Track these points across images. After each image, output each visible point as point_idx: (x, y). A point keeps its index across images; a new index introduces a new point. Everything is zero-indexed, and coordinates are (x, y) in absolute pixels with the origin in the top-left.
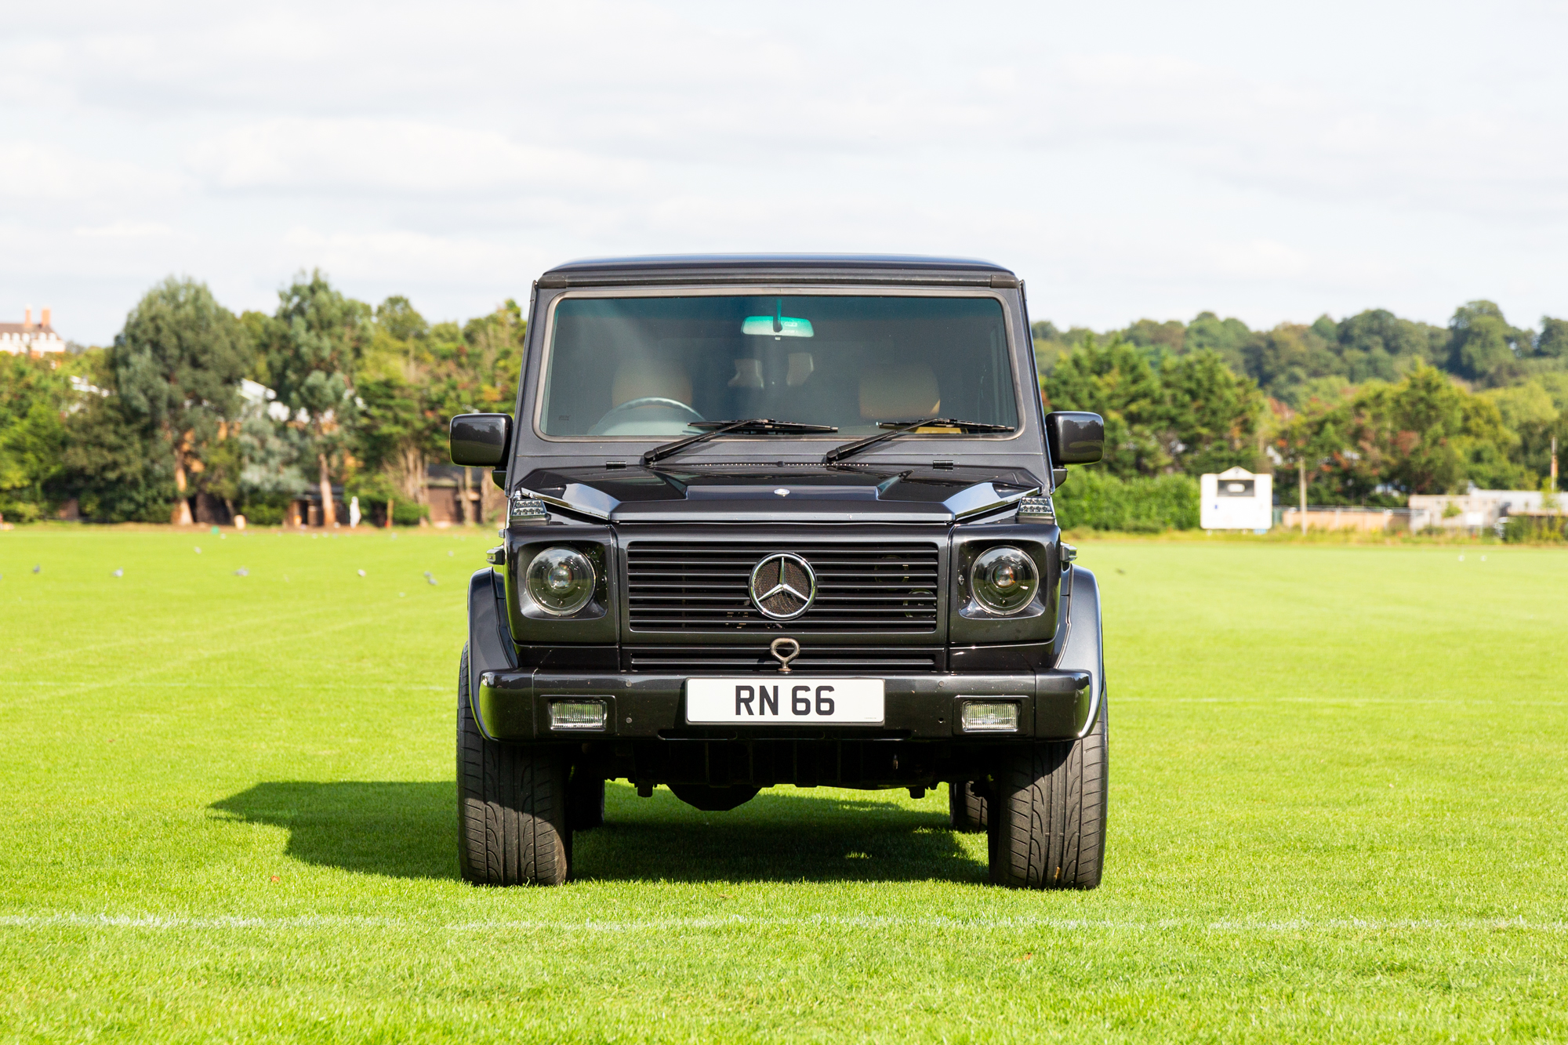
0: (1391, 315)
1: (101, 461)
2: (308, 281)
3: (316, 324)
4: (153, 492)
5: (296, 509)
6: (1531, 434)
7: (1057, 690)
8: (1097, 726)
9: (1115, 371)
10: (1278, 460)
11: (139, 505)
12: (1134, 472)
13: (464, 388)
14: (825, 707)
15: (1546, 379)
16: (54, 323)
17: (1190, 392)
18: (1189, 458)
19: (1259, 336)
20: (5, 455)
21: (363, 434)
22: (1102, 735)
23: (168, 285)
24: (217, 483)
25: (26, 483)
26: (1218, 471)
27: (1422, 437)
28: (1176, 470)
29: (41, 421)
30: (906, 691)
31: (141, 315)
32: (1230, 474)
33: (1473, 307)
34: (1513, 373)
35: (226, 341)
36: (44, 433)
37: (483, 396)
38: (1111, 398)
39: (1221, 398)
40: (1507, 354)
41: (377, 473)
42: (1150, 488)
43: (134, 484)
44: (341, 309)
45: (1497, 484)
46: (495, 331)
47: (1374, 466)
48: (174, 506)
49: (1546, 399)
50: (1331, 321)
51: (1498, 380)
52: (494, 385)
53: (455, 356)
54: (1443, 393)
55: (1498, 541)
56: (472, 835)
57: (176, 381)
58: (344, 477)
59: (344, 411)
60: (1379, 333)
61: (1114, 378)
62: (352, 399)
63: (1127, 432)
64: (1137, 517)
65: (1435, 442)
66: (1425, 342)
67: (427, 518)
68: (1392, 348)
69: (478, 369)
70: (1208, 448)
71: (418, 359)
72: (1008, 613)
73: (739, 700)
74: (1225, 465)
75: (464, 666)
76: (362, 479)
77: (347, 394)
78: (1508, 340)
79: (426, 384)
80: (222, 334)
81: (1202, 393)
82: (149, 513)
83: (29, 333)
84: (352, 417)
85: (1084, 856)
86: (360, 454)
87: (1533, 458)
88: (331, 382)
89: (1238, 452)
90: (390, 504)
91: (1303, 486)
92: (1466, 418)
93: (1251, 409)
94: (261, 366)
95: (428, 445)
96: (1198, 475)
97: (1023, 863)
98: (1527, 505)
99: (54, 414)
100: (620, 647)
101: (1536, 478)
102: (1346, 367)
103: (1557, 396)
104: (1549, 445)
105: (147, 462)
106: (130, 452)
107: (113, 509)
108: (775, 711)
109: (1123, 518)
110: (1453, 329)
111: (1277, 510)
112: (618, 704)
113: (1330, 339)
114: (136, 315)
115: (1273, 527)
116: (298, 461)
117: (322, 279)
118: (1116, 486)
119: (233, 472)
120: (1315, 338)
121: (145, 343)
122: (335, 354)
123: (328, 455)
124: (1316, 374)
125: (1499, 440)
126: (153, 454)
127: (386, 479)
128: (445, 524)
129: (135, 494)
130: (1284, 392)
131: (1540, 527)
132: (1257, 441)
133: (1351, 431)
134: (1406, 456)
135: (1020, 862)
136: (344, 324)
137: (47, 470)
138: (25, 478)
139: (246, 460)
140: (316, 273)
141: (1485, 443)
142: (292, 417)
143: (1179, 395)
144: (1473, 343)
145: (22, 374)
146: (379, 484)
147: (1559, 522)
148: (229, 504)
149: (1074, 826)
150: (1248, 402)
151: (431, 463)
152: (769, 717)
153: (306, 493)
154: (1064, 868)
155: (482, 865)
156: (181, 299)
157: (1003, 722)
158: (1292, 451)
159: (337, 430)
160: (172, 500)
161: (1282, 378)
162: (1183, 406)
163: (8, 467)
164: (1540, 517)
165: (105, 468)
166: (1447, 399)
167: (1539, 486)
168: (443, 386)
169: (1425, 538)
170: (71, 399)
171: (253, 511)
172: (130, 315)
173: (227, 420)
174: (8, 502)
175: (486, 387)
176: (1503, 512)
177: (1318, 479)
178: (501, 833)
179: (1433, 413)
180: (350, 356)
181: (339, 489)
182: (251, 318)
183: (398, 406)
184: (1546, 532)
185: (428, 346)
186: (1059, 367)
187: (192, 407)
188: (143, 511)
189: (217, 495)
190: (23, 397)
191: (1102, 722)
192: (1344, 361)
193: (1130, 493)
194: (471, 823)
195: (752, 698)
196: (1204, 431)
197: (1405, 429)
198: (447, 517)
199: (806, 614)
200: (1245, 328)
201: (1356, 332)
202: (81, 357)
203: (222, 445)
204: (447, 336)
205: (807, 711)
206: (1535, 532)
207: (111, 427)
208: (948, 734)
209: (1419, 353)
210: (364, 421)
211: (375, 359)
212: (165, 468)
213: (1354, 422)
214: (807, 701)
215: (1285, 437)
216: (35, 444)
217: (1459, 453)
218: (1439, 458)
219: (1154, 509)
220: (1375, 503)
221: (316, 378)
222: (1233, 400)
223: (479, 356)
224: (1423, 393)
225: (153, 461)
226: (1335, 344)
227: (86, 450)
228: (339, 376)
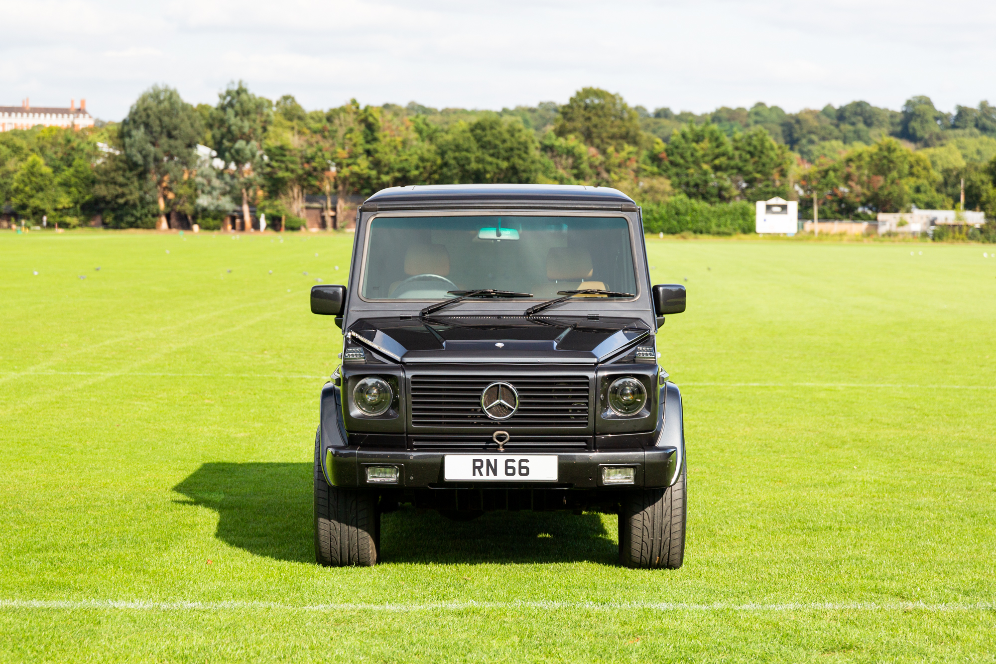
0: (868, 104)
1: (115, 193)
2: (236, 88)
3: (240, 112)
4: (145, 211)
5: (228, 221)
6: (949, 176)
7: (657, 460)
8: (681, 477)
9: (706, 140)
10: (801, 192)
11: (137, 218)
12: (717, 199)
13: (327, 150)
14: (524, 471)
15: (958, 141)
16: (88, 108)
17: (750, 153)
18: (749, 191)
19: (791, 116)
20: (59, 189)
21: (267, 177)
22: (683, 482)
23: (154, 90)
24: (182, 205)
25: (71, 205)
26: (766, 199)
27: (886, 180)
28: (741, 198)
29: (80, 169)
30: (571, 461)
31: (138, 107)
32: (773, 201)
33: (916, 100)
34: (939, 138)
35: (188, 123)
36: (82, 176)
37: (338, 155)
38: (704, 156)
39: (768, 156)
40: (935, 127)
41: (276, 199)
42: (726, 209)
43: (134, 206)
44: (255, 104)
45: (930, 206)
46: (344, 117)
47: (857, 196)
48: (157, 219)
49: (958, 154)
50: (833, 108)
51: (930, 143)
52: (344, 149)
53: (321, 132)
54: (898, 153)
55: (929, 240)
56: (322, 539)
57: (158, 146)
58: (257, 202)
59: (257, 163)
60: (861, 114)
61: (706, 144)
62: (261, 156)
63: (713, 176)
64: (719, 226)
65: (893, 182)
66: (888, 120)
67: (305, 226)
68: (869, 123)
69: (335, 139)
70: (760, 186)
71: (300, 133)
72: (629, 415)
73: (475, 467)
74: (770, 195)
75: (317, 440)
76: (267, 203)
77: (259, 153)
78: (936, 119)
79: (304, 148)
80: (186, 118)
81: (757, 153)
82: (143, 223)
83: (73, 114)
84: (261, 167)
85: (673, 551)
86: (266, 189)
87: (950, 190)
88: (249, 147)
89: (778, 188)
90: (283, 218)
91: (816, 208)
92: (911, 167)
93: (786, 163)
94: (208, 135)
95: (305, 184)
96: (754, 202)
97: (638, 555)
98: (946, 219)
99: (88, 165)
100: (407, 435)
101: (952, 202)
102: (841, 135)
103: (964, 152)
104: (960, 183)
105: (142, 193)
106: (131, 187)
107: (122, 220)
108: (495, 474)
109: (711, 227)
110: (904, 112)
111: (801, 222)
112: (406, 469)
113: (832, 118)
114: (135, 107)
115: (798, 232)
116: (229, 193)
117: (244, 86)
118: (707, 208)
119: (192, 199)
120: (823, 118)
121: (140, 124)
122: (251, 130)
123: (247, 189)
124: (824, 139)
125: (930, 180)
126: (145, 189)
127: (281, 203)
128: (315, 230)
129: (135, 212)
130: (805, 150)
131: (954, 232)
132: (789, 181)
133: (844, 176)
134: (876, 190)
135: (636, 554)
136: (257, 113)
137: (83, 197)
138: (71, 202)
139: (199, 192)
140: (240, 83)
141: (923, 182)
142: (226, 167)
143: (744, 154)
144: (916, 121)
145: (69, 141)
146: (277, 206)
147: (965, 229)
148: (189, 218)
149: (667, 534)
150: (784, 158)
151: (307, 194)
152: (491, 477)
153: (235, 211)
154: (661, 557)
155: (328, 555)
156: (162, 98)
157: (626, 478)
158: (809, 187)
159: (252, 175)
160: (156, 215)
161: (804, 141)
162: (746, 161)
163: (61, 196)
164: (954, 226)
165: (117, 197)
166: (900, 157)
167: (954, 207)
168: (314, 149)
169: (887, 238)
170: (97, 156)
171: (204, 222)
172: (132, 107)
173: (188, 169)
174: (61, 216)
175: (339, 150)
176: (933, 223)
177: (824, 204)
178: (339, 538)
179: (891, 165)
180: (260, 131)
181: (253, 209)
182: (203, 108)
183: (288, 161)
184: (957, 235)
185: (306, 124)
186: (673, 138)
187: (168, 161)
188: (139, 222)
189: (183, 213)
190: (69, 154)
191: (683, 475)
192: (840, 131)
193: (714, 212)
194: (322, 532)
195: (482, 466)
196: (758, 176)
197: (875, 174)
198: (317, 225)
199: (513, 417)
200: (782, 111)
201: (847, 114)
202: (103, 130)
203: (185, 183)
204: (317, 119)
205: (513, 474)
206: (951, 235)
207: (121, 172)
208: (595, 485)
209: (884, 127)
210: (268, 170)
211: (274, 132)
212: (152, 196)
213: (846, 170)
214: (513, 468)
215: (805, 180)
216: (76, 183)
217: (906, 188)
218: (895, 192)
219: (729, 222)
220: (858, 218)
221: (240, 144)
222: (775, 158)
223: (336, 131)
224: (886, 154)
225: (145, 193)
226: (835, 121)
227: (106, 185)
228: (254, 143)
